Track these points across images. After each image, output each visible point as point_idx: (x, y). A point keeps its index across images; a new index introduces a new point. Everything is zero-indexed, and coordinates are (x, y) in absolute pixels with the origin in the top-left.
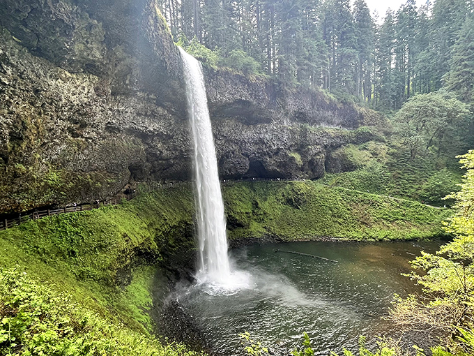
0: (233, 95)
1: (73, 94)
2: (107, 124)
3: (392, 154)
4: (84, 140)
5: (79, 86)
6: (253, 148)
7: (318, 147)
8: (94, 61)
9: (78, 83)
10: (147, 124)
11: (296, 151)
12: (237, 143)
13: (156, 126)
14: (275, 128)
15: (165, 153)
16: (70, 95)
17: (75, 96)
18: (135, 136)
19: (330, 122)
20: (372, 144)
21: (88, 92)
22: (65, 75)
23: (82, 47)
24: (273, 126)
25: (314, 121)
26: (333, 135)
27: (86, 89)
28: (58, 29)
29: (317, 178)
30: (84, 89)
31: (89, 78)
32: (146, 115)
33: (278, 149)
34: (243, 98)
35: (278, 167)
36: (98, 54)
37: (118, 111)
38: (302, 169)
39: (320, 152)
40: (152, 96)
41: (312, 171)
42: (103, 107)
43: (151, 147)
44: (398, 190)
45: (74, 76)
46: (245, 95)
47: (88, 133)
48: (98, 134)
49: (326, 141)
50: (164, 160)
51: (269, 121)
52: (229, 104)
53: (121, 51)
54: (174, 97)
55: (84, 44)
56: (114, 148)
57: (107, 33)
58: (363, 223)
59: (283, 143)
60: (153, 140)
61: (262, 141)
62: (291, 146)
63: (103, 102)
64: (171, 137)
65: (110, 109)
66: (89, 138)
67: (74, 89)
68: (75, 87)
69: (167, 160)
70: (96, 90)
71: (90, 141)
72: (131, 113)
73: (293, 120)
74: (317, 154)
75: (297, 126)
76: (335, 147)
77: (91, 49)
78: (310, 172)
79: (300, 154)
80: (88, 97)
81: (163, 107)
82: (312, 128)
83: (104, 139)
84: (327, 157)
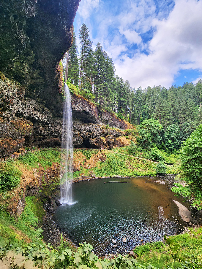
0: (82, 108)
1: (5, 89)
2: (17, 111)
3: (138, 141)
4: (2, 118)
5: (9, 85)
6: (86, 134)
7: (112, 135)
8: (23, 74)
9: (9, 84)
10: (38, 115)
11: (103, 136)
12: (79, 131)
13: (43, 117)
14: (96, 126)
15: (43, 132)
16: (3, 89)
17: (6, 91)
18: (30, 121)
19: (116, 126)
20: (130, 137)
21: (14, 91)
22: (3, 76)
23: (19, 64)
24: (95, 125)
25: (111, 125)
26: (117, 131)
27: (13, 88)
28: (14, 45)
29: (110, 149)
30: (11, 88)
31: (16, 83)
32: (39, 111)
33: (97, 135)
34: (86, 111)
35: (96, 143)
36: (27, 71)
37: (25, 105)
38: (105, 145)
39: (112, 138)
40: (44, 102)
41: (109, 146)
42: (18, 101)
43: (37, 128)
44: (141, 155)
45: (8, 79)
46: (87, 109)
47: (6, 114)
48: (11, 116)
49: (115, 134)
50: (42, 135)
51: (94, 122)
52: (80, 112)
53: (37, 74)
54: (56, 104)
55: (20, 62)
56: (19, 125)
57: (35, 61)
58: (130, 169)
59: (99, 133)
60: (38, 124)
61: (90, 131)
62: (102, 134)
63: (19, 98)
64: (48, 124)
65: (22, 104)
66: (6, 118)
67: (6, 86)
68: (7, 85)
69: (43, 135)
70: (18, 91)
71: (6, 119)
72: (32, 108)
73: (103, 123)
74: (111, 139)
75: (104, 126)
76: (118, 136)
77: (24, 67)
78: (108, 146)
79: (105, 138)
80: (12, 93)
81: (48, 108)
82: (110, 128)
83: (14, 119)
84: (114, 140)
